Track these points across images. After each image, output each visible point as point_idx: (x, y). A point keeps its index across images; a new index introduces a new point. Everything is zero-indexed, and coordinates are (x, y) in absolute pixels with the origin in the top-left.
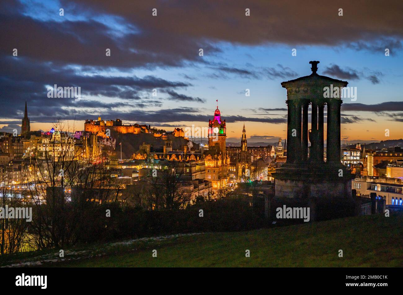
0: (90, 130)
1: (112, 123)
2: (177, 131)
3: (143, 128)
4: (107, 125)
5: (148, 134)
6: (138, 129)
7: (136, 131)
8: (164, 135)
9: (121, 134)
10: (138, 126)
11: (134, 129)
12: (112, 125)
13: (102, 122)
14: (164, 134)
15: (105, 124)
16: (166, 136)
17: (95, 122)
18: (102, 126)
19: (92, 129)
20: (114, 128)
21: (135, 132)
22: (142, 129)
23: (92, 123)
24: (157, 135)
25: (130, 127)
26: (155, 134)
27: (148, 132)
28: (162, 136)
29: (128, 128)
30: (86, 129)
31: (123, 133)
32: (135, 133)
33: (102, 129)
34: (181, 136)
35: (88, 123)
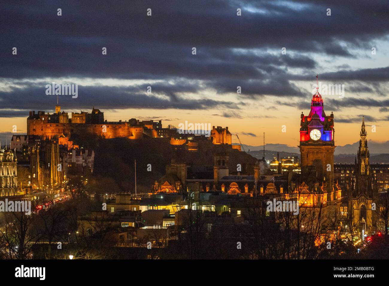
0: (39, 133)
1: (84, 118)
2: (217, 133)
3: (148, 127)
4: (73, 122)
5: (159, 139)
6: (138, 129)
7: (134, 134)
8: (191, 141)
9: (102, 139)
10: (138, 123)
11: (128, 129)
12: (84, 122)
13: (64, 116)
14: (190, 139)
15: (70, 120)
16: (195, 144)
17: (49, 116)
18: (64, 125)
19: (42, 130)
20: (89, 128)
21: (132, 135)
22: (146, 129)
23: (43, 119)
24: (177, 142)
25: (120, 125)
26: (173, 139)
27: (158, 135)
28: (187, 143)
29: (117, 127)
30: (31, 130)
31: (107, 137)
32: (132, 138)
33: (64, 131)
34: (227, 144)
35: (33, 118)
